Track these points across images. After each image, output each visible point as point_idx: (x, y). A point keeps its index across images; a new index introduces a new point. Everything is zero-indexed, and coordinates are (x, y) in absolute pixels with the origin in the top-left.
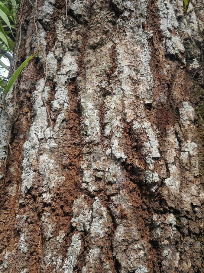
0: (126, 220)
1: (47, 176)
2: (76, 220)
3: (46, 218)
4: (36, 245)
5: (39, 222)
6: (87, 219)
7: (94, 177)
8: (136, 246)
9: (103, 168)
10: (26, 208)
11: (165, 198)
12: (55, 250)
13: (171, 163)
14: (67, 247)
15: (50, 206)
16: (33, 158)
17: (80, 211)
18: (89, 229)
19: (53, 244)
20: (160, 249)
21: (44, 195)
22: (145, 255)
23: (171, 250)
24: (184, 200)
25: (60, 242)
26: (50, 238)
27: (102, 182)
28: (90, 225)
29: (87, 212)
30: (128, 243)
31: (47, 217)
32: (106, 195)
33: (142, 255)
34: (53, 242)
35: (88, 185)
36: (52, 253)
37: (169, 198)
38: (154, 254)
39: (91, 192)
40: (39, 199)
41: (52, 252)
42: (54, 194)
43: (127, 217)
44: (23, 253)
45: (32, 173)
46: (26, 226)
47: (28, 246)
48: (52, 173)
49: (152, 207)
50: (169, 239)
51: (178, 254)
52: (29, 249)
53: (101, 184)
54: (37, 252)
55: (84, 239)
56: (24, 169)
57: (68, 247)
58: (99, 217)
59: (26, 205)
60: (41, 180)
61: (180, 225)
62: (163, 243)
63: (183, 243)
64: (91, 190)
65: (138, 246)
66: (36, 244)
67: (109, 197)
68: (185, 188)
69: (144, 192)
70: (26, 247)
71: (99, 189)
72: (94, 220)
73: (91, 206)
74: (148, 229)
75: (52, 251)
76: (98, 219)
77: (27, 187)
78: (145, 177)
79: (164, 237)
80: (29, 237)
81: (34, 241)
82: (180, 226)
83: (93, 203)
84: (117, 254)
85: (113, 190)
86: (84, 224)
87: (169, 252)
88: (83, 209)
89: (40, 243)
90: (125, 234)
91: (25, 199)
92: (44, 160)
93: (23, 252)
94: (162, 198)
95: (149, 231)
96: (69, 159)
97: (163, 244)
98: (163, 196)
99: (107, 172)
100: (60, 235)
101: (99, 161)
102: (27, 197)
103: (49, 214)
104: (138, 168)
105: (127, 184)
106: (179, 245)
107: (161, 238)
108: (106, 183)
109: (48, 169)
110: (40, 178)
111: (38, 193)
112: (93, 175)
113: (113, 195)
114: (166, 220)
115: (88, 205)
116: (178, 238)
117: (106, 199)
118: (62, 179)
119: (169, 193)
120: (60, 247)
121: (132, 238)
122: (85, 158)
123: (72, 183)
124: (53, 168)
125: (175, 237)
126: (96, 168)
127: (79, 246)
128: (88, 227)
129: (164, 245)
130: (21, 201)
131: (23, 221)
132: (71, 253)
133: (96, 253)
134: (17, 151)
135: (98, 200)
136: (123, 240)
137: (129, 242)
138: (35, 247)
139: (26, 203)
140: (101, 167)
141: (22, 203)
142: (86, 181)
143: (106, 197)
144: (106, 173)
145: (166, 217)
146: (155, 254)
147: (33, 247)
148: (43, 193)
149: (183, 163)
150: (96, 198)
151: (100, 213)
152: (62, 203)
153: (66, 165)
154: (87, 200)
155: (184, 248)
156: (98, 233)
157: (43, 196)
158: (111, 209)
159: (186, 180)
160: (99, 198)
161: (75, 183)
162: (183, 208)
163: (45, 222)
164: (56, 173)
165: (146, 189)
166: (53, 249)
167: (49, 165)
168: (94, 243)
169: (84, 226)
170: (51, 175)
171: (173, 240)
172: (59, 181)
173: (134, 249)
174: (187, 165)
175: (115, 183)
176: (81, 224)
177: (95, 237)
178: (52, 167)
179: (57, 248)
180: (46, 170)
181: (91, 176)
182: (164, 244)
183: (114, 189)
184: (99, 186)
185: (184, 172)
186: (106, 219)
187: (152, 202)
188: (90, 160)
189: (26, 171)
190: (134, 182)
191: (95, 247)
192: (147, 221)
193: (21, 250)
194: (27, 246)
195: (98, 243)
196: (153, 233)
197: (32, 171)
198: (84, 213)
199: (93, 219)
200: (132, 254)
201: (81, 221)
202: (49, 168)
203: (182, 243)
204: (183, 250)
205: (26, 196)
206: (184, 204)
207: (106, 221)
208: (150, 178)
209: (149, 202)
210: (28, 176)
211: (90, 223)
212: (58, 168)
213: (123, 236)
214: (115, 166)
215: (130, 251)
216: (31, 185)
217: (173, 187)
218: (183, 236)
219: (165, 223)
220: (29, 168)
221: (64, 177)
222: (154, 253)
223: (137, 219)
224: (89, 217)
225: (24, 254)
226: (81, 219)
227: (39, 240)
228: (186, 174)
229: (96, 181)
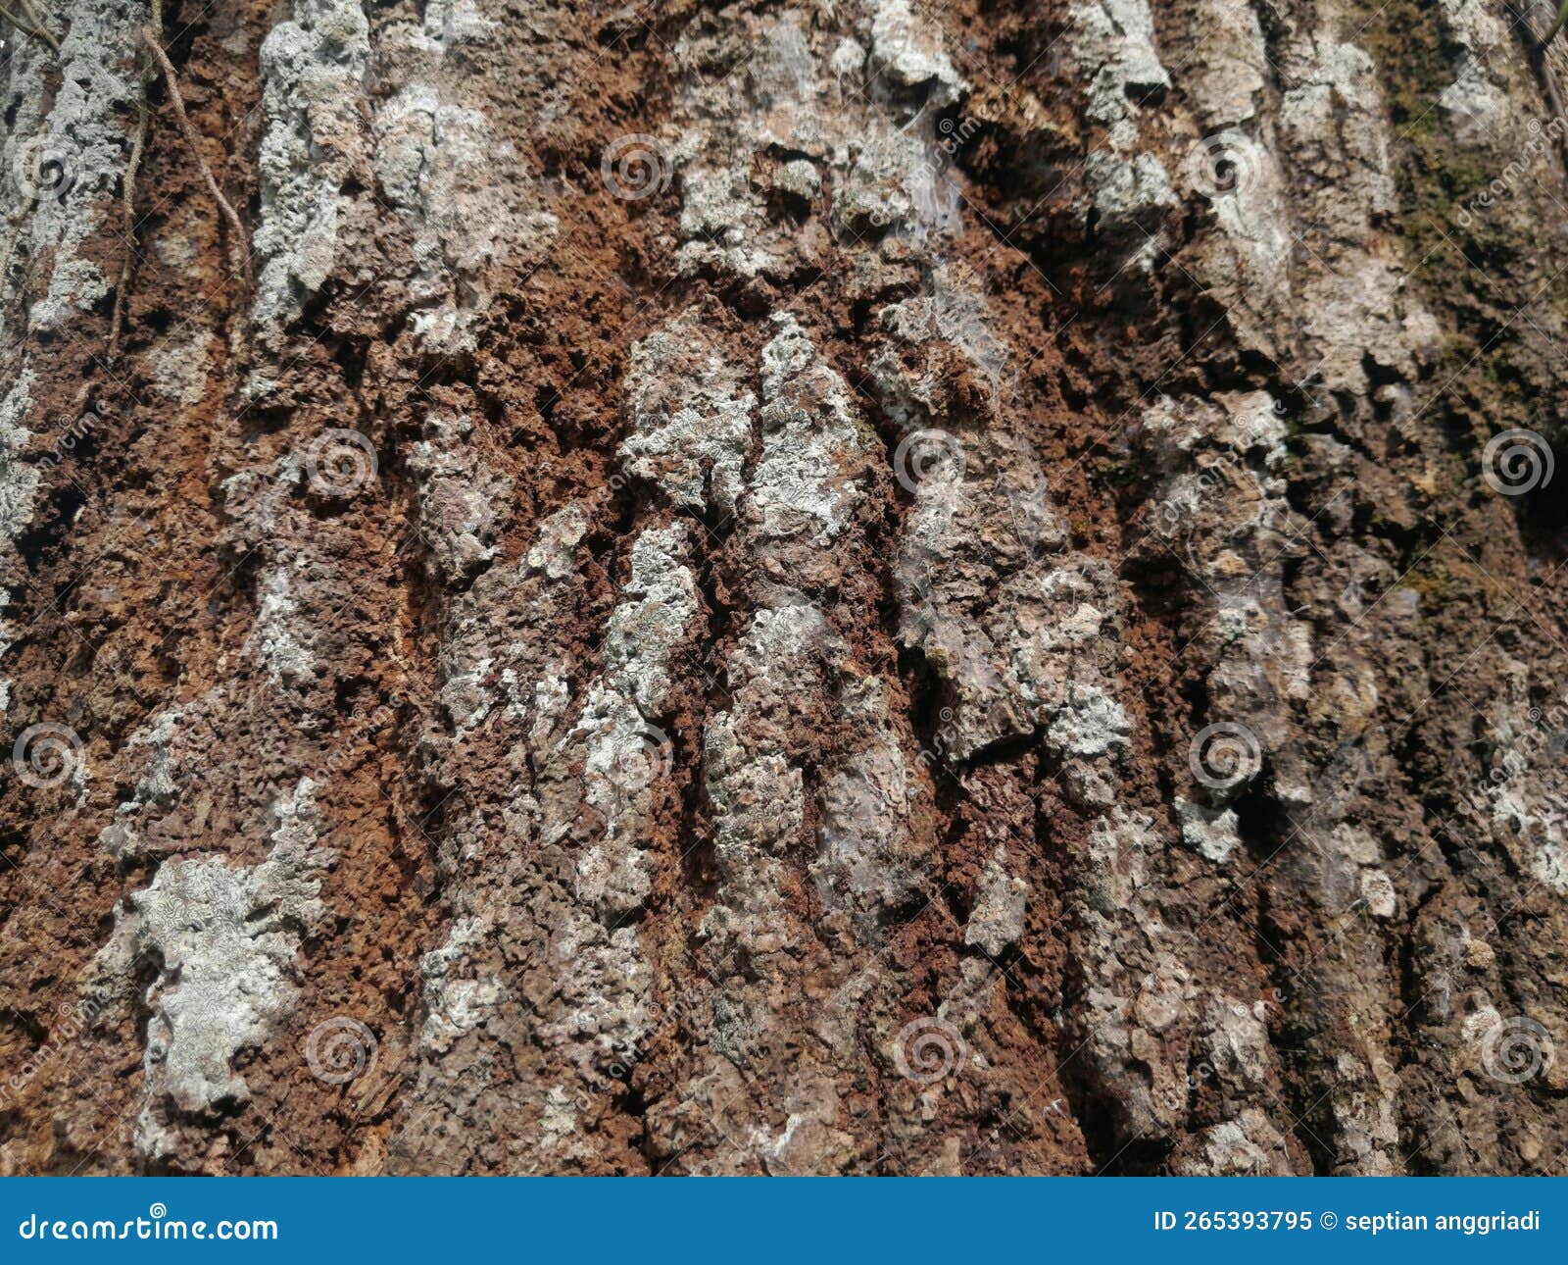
0: (981, 433)
1: (439, 206)
2: (657, 441)
3: (444, 450)
4: (375, 638)
5: (387, 507)
6: (724, 436)
7: (758, 200)
8: (1047, 582)
9: (816, 141)
10: (293, 429)
11: (1222, 294)
12: (513, 633)
13: (1233, 124)
14: (599, 610)
15: (471, 380)
16: (338, 107)
17: (676, 389)
18: (740, 499)
19: (503, 598)
20: (1191, 604)
21: (426, 322)
22: (1106, 627)
23: (1262, 605)
24: (1321, 338)
25: (553, 572)
26: (477, 568)
27: (812, 226)
28: (747, 473)
29: (723, 396)
30: (997, 567)
31: (453, 446)
32: (841, 299)
33: (1093, 629)
34: (500, 583)
35: (725, 244)
36: (495, 654)
37: (1243, 302)
38: (1152, 647)
39: (746, 278)
40: (384, 356)
41: (496, 644)
42: (495, 299)
43: (984, 407)
44: (286, 688)
45: (331, 202)
46: (296, 527)
47: (322, 642)
48: (474, 190)
49: (1133, 375)
50: (1243, 541)
51: (1301, 633)
52: (325, 663)
53: (810, 239)
54: (383, 686)
55: (709, 566)
56: (276, 188)
57: (603, 612)
58: (808, 421)
59: (293, 409)
60: (398, 242)
61: (1307, 468)
62: (1210, 568)
63: (1327, 573)
64: (745, 264)
65: (1062, 581)
66: (375, 631)
67: (861, 310)
68: (1320, 274)
69: (1078, 291)
70: (302, 645)
71: (798, 264)
72: (772, 441)
73: (751, 361)
74: (1111, 510)
75: (497, 640)
76: (800, 435)
77: (302, 277)
78: (1085, 191)
79: (1219, 532)
80: (326, 586)
81: (361, 616)
82: (1307, 475)
83: (759, 348)
84: (927, 629)
85: (889, 268)
86: (707, 463)
87: (1252, 614)
88: (699, 381)
89: (397, 634)
90: (975, 517)
91: (284, 367)
92: (412, 120)
93: (288, 678)
94: (1203, 299)
95: (1114, 516)
96: (581, 116)
97: (1210, 572)
98: (1207, 286)
99: (841, 168)
100: (547, 534)
101: (789, 104)
102: (302, 350)
103: (465, 422)
104: (1043, 137)
105: (974, 245)
106: (1304, 582)
107: (1198, 536)
108: (842, 235)
109: (442, 164)
110: (387, 229)
111: (375, 320)
112: (755, 188)
113: (889, 294)
114: (1229, 423)
115: (731, 356)
116: (1298, 542)
117: (846, 323)
118: (538, 227)
119: (1239, 269)
120: (550, 609)
121: (1018, 540)
122: (689, 103)
123: (604, 268)
124: (479, 158)
125: (1284, 534)
126: (773, 139)
127: (680, 591)
128: (734, 487)
129: (1216, 580)
130: (260, 383)
131: (275, 495)
132: (628, 635)
133: (795, 630)
134: (206, 135)
135: (796, 328)
136: (965, 547)
137: (1004, 562)
138: (368, 654)
139: (295, 396)
140: (802, 135)
141: (262, 400)
142: (706, 227)
143: (845, 310)
144: (836, 173)
145: (1230, 407)
146: (1159, 640)
147: (352, 651)
148: (410, 308)
149: (1300, 147)
150: (778, 316)
151: (811, 393)
152: (548, 376)
153: (561, 146)
154: (721, 329)
155: (1333, 604)
156: (803, 512)
157: (413, 324)
158: (881, 375)
159: (1323, 236)
160: (797, 313)
161: (623, 264)
162: (1319, 379)
163: (440, 471)
164: (500, 190)
165: (1093, 273)
166: (499, 629)
167: (451, 138)
168: (777, 569)
169: (708, 479)
170: (465, 198)
171: (1273, 552)
172: (522, 236)
173: (1036, 595)
174: (1323, 156)
175: (897, 225)
176: (692, 465)
177: (782, 539)
178: (467, 151)
179: (534, 616)
180: (433, 173)
181: (735, 194)
182: (1219, 571)
183: (895, 261)
184: (795, 250)
185: (1305, 195)
186: (848, 433)
187: (1128, 343)
188: (727, 106)
189: (288, 201)
190: (1016, 242)
191: (790, 594)
192: (1103, 460)
193: (273, 668)
194: (310, 642)
195: (805, 571)
196: (1150, 512)
197: (335, 190)
198: (702, 404)
199: (767, 439)
200: (1029, 623)
201: (690, 442)
202: (451, 160)
203: (1319, 573)
204: (1329, 612)
205: (291, 344)
206: (1321, 356)
207: (852, 444)
208: (1119, 189)
209: (1114, 351)
210: (302, 230)
211: (746, 460)
212: (507, 159)
213: (966, 528)
214: (895, 135)
215: (1009, 609)
216: (329, 268)
217: (1260, 248)
218: (1323, 536)
219: (1223, 439)
220: (307, 176)
221: (554, 219)
222: (1153, 641)
223: (1038, 440)
224: (741, 426)
225: (295, 693)
226: (685, 431)
227: (393, 612)
228: (1320, 203)
229: (775, 223)
